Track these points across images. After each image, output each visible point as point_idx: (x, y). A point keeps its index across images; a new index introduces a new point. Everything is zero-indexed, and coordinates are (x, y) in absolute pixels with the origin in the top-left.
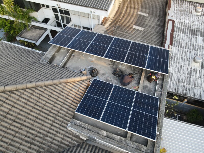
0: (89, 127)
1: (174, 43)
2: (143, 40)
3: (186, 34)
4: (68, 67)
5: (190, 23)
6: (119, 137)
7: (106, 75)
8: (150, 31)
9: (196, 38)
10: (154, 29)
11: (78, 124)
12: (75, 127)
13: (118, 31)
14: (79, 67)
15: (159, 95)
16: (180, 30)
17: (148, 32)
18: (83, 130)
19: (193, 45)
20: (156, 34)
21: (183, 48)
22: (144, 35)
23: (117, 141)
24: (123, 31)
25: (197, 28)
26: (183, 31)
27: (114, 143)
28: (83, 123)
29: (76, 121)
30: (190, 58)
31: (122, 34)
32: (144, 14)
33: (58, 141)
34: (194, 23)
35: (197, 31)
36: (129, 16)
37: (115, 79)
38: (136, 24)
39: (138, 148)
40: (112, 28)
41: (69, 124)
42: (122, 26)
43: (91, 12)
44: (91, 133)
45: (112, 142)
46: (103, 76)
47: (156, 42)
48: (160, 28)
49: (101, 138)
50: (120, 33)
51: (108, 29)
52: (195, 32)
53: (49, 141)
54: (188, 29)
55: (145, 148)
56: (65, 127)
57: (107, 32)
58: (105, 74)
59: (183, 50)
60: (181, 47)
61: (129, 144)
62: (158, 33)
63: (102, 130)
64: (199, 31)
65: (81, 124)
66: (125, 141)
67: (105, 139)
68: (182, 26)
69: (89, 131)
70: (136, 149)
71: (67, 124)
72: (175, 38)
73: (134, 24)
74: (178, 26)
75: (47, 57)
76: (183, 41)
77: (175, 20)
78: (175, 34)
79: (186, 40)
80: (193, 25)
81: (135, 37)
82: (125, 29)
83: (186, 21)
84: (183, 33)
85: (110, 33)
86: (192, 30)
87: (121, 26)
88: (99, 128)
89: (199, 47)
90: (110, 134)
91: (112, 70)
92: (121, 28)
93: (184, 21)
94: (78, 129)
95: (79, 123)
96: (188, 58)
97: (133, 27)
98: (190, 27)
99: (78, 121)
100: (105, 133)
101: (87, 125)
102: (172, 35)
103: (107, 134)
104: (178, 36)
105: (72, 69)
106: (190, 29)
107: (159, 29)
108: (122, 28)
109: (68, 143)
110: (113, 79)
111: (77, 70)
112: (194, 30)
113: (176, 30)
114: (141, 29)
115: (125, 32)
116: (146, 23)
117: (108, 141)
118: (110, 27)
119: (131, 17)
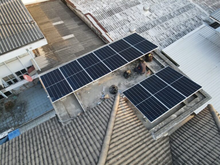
0: (163, 123)
1: (106, 29)
2: (83, 44)
3: (107, 18)
4: (89, 106)
5: (100, 8)
6: (182, 108)
7: (122, 83)
8: (79, 33)
9: (115, 16)
10: (80, 29)
11: (156, 130)
12: (158, 134)
13: (56, 51)
14: (96, 97)
15: (166, 64)
16: (100, 17)
17: (80, 35)
18: (164, 129)
19: (119, 22)
20: (86, 32)
21: (116, 29)
22: (79, 39)
23: (185, 112)
24: (60, 49)
25: (109, 9)
26: (103, 17)
27: (186, 114)
28: (157, 126)
29: (152, 130)
30: (126, 32)
31: (62, 51)
32: (59, 23)
33: (163, 153)
34: (104, 7)
35: (110, 11)
36: (49, 33)
37: (131, 80)
38: (63, 35)
39: (196, 102)
40: (50, 53)
41: (153, 136)
42: (55, 44)
43: (27, 50)
44: (170, 125)
45: (185, 115)
46: (121, 87)
47: (93, 38)
48: (83, 25)
49: (178, 120)
50: (60, 52)
51: (47, 55)
52: (110, 13)
53: (161, 159)
54: (104, 13)
55: (198, 98)
56: (154, 141)
57: (49, 59)
58: (120, 84)
59: (117, 30)
60: (114, 29)
61: (191, 106)
62: (86, 30)
63: (171, 116)
64: (112, 10)
65: (157, 128)
66: (187, 107)
67: (180, 118)
68: (98, 14)
69: (168, 125)
70: (196, 104)
71: (152, 138)
72: (104, 26)
73: (62, 36)
74: (96, 15)
75: (63, 116)
76: (110, 24)
77: (89, 12)
78: (100, 22)
79: (111, 22)
80: (104, 9)
81: (75, 45)
82: (60, 46)
83: (97, 9)
84: (105, 19)
85: (53, 57)
86: (107, 12)
87: (53, 45)
88: (168, 117)
89: (123, 21)
90: (177, 113)
91: (120, 76)
92: (55, 47)
93: (96, 9)
94: (161, 132)
95: (155, 128)
96: (125, 33)
97: (64, 39)
98: (104, 11)
99: (153, 129)
100: (174, 116)
101: (160, 124)
102: (99, 24)
103: (176, 115)
104: (104, 23)
105: (93, 104)
106: (106, 13)
107: (83, 27)
108: (57, 47)
109: (167, 147)
110: (129, 81)
111: (99, 101)
112: (109, 11)
113: (97, 19)
114: (72, 36)
115: (63, 48)
116: (70, 29)
117: (183, 117)
118: (47, 52)
119: (52, 32)
